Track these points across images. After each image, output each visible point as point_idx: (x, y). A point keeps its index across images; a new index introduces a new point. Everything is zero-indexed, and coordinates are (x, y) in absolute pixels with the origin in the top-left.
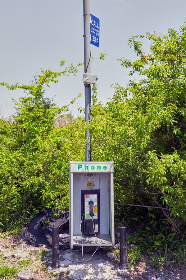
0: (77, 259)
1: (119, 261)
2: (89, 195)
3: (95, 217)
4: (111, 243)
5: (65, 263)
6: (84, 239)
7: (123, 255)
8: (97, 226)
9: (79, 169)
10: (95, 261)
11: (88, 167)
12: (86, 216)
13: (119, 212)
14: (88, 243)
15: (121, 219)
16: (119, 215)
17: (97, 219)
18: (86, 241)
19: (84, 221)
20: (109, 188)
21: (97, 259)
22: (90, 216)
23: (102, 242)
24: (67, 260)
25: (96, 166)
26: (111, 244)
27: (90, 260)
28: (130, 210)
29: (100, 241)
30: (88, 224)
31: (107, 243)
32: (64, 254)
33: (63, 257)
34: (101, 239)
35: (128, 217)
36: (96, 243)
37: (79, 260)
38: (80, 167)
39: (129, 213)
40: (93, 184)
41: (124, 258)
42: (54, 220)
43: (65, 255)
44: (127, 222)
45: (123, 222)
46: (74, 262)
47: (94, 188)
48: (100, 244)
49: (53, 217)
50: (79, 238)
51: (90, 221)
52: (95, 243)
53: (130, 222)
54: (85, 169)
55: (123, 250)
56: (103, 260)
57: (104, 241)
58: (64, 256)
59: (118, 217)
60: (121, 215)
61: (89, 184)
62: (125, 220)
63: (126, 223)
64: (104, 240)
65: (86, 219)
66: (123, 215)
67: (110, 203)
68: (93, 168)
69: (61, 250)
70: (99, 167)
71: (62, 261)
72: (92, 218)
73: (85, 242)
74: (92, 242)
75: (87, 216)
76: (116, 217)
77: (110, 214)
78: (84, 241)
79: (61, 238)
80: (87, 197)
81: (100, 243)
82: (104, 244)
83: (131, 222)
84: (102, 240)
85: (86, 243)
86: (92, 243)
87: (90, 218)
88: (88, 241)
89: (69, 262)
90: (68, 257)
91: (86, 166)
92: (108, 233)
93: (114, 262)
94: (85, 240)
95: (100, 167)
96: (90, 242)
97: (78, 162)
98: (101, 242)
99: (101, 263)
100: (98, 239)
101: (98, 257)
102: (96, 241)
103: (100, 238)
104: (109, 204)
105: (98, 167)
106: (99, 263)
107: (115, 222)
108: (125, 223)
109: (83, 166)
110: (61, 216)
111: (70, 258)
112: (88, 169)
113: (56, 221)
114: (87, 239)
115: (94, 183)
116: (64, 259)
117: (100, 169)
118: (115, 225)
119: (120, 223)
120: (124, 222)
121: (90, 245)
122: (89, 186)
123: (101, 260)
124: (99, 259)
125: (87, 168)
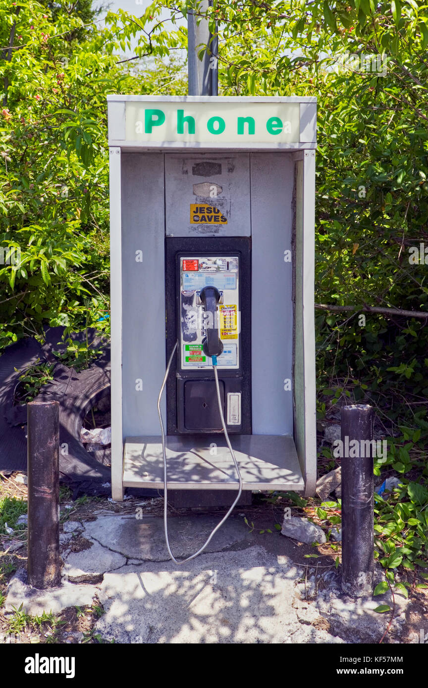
0: (142, 547)
1: (338, 558)
2: (201, 260)
3: (229, 360)
4: (299, 479)
5: (87, 562)
6: (179, 457)
7: (354, 533)
8: (235, 400)
9: (149, 130)
10: (227, 553)
11: (191, 121)
12: (185, 354)
13: (335, 343)
14: (195, 477)
15: (342, 373)
16: (333, 354)
17: (237, 367)
18: (187, 468)
19: (179, 376)
20: (294, 228)
21: (234, 548)
22: (203, 354)
23: (260, 472)
24: (101, 551)
25: (231, 117)
26: (302, 483)
27: (204, 552)
28: (380, 336)
29: (250, 465)
30: (196, 392)
31: (284, 477)
32: (94, 519)
33: (86, 536)
34: (254, 459)
35: (369, 363)
36: (232, 476)
37: (152, 549)
38: (154, 119)
39: (378, 347)
40: (223, 212)
41: (363, 549)
42: (69, 372)
43: (93, 524)
44: (369, 383)
45: (350, 382)
46: (128, 558)
47: (226, 230)
48: (248, 482)
49: (67, 360)
50: (155, 450)
51: (204, 377)
52: (225, 477)
53: (380, 385)
54: (180, 130)
55: (358, 513)
56: (263, 550)
57: (269, 470)
58: (91, 530)
59: (331, 365)
60: (345, 357)
61: (201, 210)
62: (359, 374)
63: (365, 387)
64: (266, 461)
65: (185, 365)
66: (349, 356)
67: (295, 298)
68: (216, 125)
69: (86, 499)
70: (246, 124)
71: (76, 551)
72: (215, 362)
73: (183, 472)
74: (211, 471)
75: (193, 353)
76: (323, 362)
77: (298, 346)
78: (174, 465)
79: (96, 444)
80: (191, 267)
81: (252, 478)
82: (268, 481)
83: (384, 382)
84: (261, 463)
85: (187, 477)
86: (212, 475)
87: (207, 364)
88: (198, 465)
89: (109, 559)
90: (107, 535)
91: (186, 114)
92: (286, 432)
93: (312, 562)
94: (184, 464)
95: (251, 121)
96: (202, 472)
97: (145, 98)
98: (255, 471)
99: (254, 565)
100: (242, 457)
101: (242, 537)
102: (232, 467)
103: (249, 455)
104: (294, 301)
105: (241, 121)
106: (248, 567)
107: (318, 383)
108: (358, 387)
109: (172, 117)
110: (98, 355)
111: (112, 540)
112: (192, 129)
113: (79, 376)
114: (192, 458)
115: (227, 208)
116: (87, 545)
117: (252, 131)
118: (319, 396)
119: (337, 388)
120: (356, 382)
121: (206, 485)
122: (203, 219)
123: (254, 551)
124: (244, 545)
125: (186, 124)
